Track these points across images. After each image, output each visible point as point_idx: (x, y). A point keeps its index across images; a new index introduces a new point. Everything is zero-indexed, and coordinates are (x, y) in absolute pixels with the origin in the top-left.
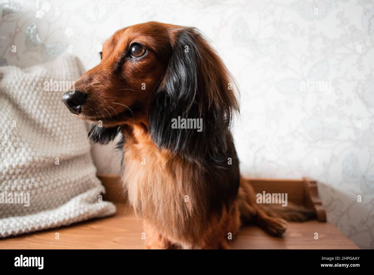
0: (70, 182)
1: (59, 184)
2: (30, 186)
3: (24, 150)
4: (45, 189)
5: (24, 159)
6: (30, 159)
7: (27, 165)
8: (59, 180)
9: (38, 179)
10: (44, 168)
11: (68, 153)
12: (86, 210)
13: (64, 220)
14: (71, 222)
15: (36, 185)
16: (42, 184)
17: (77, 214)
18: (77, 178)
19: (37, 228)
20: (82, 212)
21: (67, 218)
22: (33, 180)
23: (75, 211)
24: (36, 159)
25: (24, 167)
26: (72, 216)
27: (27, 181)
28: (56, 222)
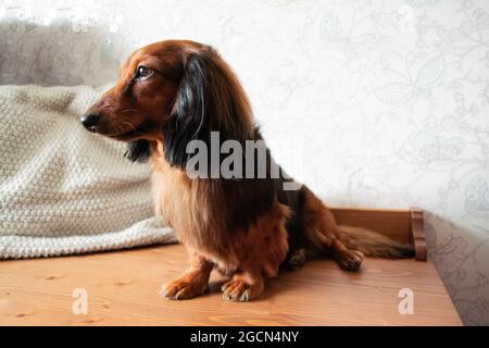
0: (137, 205)
1: (125, 206)
2: (95, 207)
3: (90, 170)
4: (110, 210)
5: (89, 179)
6: (96, 179)
7: (92, 185)
8: (125, 202)
9: (104, 200)
10: (111, 190)
11: (137, 175)
12: (149, 233)
13: (126, 242)
14: (133, 245)
15: (101, 206)
16: (107, 205)
17: (139, 236)
18: (145, 202)
19: (98, 247)
20: (145, 235)
21: (129, 240)
22: (98, 201)
23: (138, 233)
24: (102, 179)
25: (89, 187)
26: (134, 238)
27: (93, 201)
28: (117, 243)
